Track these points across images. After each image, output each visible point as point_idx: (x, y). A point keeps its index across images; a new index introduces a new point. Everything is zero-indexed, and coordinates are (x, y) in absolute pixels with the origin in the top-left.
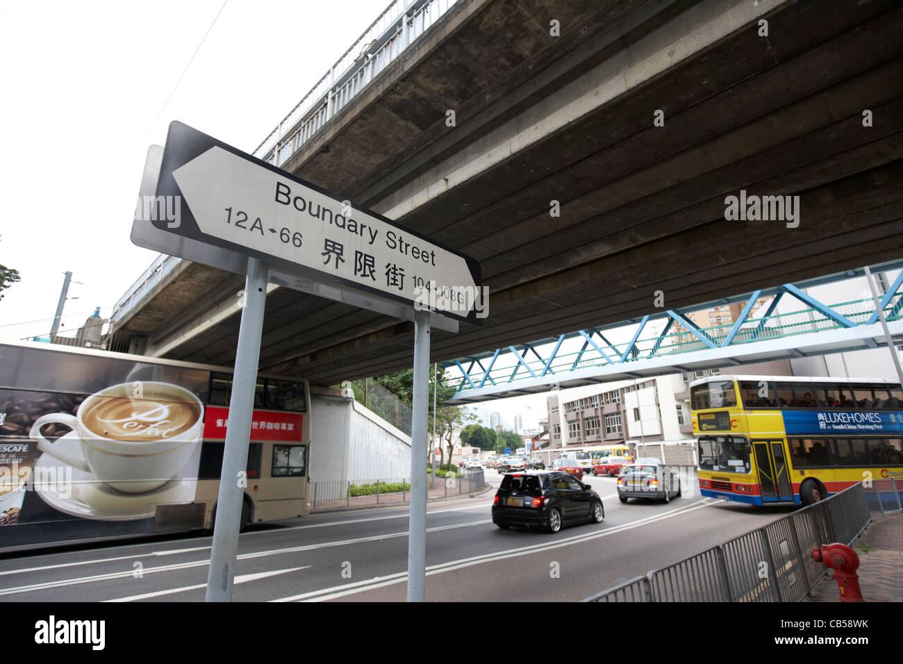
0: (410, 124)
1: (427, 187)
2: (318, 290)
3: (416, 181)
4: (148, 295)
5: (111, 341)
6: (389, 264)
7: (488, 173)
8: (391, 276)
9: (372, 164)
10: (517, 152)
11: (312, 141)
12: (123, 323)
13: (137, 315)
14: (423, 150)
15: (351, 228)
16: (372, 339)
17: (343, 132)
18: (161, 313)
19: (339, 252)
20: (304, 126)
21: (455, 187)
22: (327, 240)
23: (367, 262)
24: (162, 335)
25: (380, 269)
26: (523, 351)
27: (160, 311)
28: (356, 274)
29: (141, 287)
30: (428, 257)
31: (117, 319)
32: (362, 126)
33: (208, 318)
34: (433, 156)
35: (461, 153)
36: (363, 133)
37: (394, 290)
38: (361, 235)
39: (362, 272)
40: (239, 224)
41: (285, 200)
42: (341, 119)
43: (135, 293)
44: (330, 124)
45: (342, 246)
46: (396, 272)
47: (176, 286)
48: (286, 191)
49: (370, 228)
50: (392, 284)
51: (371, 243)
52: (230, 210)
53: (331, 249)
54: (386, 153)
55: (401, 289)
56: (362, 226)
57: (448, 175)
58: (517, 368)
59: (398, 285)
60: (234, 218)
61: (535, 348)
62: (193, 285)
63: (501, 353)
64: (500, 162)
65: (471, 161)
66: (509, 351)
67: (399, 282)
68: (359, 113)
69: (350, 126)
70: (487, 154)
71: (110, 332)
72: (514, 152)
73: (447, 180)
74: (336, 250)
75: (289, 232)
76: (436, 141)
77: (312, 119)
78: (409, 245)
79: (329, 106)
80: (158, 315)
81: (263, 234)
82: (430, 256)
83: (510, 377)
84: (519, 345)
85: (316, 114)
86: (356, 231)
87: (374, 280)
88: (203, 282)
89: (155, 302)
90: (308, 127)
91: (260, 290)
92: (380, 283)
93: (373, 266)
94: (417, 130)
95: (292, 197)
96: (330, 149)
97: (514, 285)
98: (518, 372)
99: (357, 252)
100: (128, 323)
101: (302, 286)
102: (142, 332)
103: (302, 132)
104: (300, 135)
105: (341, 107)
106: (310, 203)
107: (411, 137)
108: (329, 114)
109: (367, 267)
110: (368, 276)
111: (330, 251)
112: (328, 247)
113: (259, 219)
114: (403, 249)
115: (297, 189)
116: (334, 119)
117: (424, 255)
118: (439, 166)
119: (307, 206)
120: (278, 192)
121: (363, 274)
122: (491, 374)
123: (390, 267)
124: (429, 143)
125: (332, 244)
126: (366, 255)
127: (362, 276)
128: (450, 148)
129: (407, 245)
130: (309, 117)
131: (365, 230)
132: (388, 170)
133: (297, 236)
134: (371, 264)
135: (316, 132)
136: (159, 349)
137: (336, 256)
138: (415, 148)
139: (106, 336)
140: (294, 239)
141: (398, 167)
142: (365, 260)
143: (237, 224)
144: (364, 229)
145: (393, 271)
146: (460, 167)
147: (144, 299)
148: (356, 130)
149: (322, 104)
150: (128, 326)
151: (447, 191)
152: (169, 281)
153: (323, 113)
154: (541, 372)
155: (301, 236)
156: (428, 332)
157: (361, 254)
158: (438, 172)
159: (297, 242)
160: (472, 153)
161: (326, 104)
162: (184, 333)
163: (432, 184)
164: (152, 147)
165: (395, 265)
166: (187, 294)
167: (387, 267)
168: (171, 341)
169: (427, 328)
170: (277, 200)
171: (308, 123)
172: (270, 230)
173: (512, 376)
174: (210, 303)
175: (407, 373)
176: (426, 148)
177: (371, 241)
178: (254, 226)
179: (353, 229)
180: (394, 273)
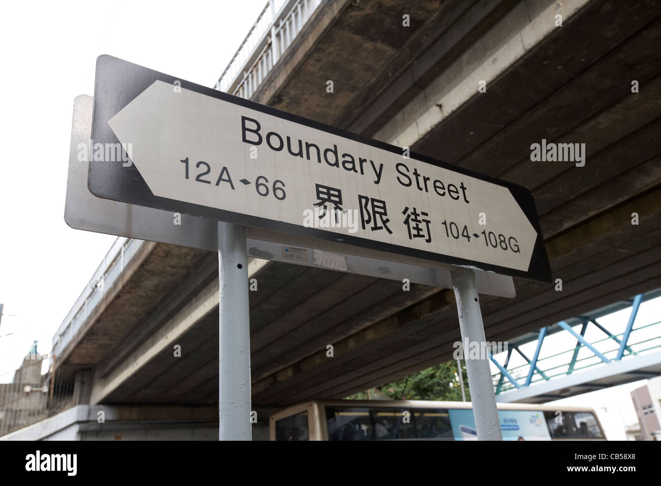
0: (380, 45)
1: (415, 120)
2: (314, 260)
3: (399, 116)
4: (90, 318)
5: (53, 380)
6: (407, 209)
7: (496, 84)
8: (413, 224)
9: (338, 106)
10: (534, 47)
11: (260, 92)
12: (66, 356)
13: (80, 343)
14: (402, 74)
15: (348, 165)
16: (370, 335)
17: (297, 73)
18: (107, 337)
19: (337, 199)
20: (248, 77)
21: (453, 113)
22: (318, 186)
23: (376, 209)
24: (111, 365)
25: (396, 217)
26: (580, 326)
27: (105, 335)
28: (364, 227)
29: (81, 309)
30: (457, 192)
31: (58, 353)
32: (319, 60)
33: (163, 336)
34: (416, 79)
35: (454, 66)
36: (321, 69)
37: (419, 244)
38: (362, 173)
39: (372, 224)
40: (201, 178)
41: (255, 138)
42: (291, 58)
43: (75, 317)
44: (279, 67)
45: (339, 191)
46: (419, 218)
47: (120, 301)
48: (254, 127)
49: (372, 162)
50: (415, 236)
51: (377, 182)
52: (186, 161)
53: (326, 197)
54: (354, 89)
55: (429, 241)
56: (362, 161)
57: (441, 98)
58: (576, 352)
59: (423, 236)
60: (194, 172)
61: (598, 320)
62: (140, 296)
63: (548, 333)
64: (512, 66)
65: (468, 74)
66: (560, 329)
67: (424, 232)
68: (314, 44)
69: (303, 64)
70: (491, 59)
71: (52, 370)
72: (528, 47)
73: (440, 106)
74: (332, 198)
75: (267, 181)
76: (418, 59)
77: (255, 66)
78: (428, 179)
79: (274, 46)
80: (104, 340)
81: (233, 188)
82: (460, 191)
83: (568, 367)
84: (573, 319)
85: (260, 59)
86: (354, 169)
87: (390, 232)
88: (152, 291)
89: (99, 325)
90: (252, 77)
91: (240, 266)
92: (399, 236)
93: (385, 214)
94: (389, 51)
95: (263, 133)
96: (284, 98)
97: (556, 233)
98: (579, 357)
99: (360, 197)
100: (70, 356)
101: (291, 256)
102: (87, 364)
103: (245, 85)
104: (243, 89)
105: (289, 44)
106: (288, 138)
107: (383, 62)
108: (275, 56)
109: (378, 216)
110: (381, 228)
111: (324, 200)
112: (321, 195)
113: (225, 169)
114: (422, 185)
115: (269, 122)
116: (282, 59)
117: (451, 191)
118: (427, 90)
119: (284, 144)
120: (244, 129)
121: (373, 226)
122: (538, 365)
123: (409, 212)
124: (408, 63)
125: (325, 190)
126: (373, 200)
127: (373, 229)
128: (437, 63)
129: (426, 179)
130: (252, 65)
131: (367, 166)
132: (360, 109)
133: (278, 185)
134: (382, 211)
135: (263, 81)
136: (109, 383)
137: (333, 205)
138: (390, 74)
139: (47, 375)
140: (275, 189)
141: (372, 104)
142: (374, 206)
143: (198, 179)
144: (364, 164)
145: (413, 217)
146: (455, 85)
147: (86, 323)
148: (311, 68)
149: (266, 45)
150: (71, 359)
151: (444, 120)
152: (113, 296)
153: (267, 56)
154: (615, 354)
155: (284, 185)
156: (476, 300)
157: (367, 199)
158: (426, 99)
159: (280, 194)
160: (469, 63)
161: (270, 45)
162: (136, 359)
163: (422, 114)
164: (78, 99)
165: (415, 209)
166: (134, 309)
167: (404, 213)
168: (122, 371)
169: (473, 294)
170: (244, 140)
171: (251, 72)
172: (241, 181)
173: (572, 364)
174: (163, 315)
175: (420, 376)
176: (406, 70)
177: (376, 179)
178: (220, 179)
179: (349, 166)
180: (415, 220)
